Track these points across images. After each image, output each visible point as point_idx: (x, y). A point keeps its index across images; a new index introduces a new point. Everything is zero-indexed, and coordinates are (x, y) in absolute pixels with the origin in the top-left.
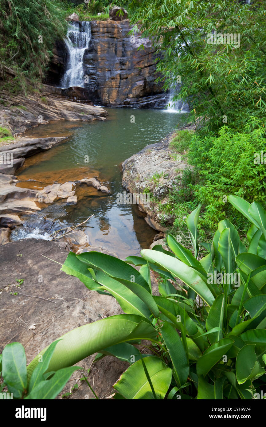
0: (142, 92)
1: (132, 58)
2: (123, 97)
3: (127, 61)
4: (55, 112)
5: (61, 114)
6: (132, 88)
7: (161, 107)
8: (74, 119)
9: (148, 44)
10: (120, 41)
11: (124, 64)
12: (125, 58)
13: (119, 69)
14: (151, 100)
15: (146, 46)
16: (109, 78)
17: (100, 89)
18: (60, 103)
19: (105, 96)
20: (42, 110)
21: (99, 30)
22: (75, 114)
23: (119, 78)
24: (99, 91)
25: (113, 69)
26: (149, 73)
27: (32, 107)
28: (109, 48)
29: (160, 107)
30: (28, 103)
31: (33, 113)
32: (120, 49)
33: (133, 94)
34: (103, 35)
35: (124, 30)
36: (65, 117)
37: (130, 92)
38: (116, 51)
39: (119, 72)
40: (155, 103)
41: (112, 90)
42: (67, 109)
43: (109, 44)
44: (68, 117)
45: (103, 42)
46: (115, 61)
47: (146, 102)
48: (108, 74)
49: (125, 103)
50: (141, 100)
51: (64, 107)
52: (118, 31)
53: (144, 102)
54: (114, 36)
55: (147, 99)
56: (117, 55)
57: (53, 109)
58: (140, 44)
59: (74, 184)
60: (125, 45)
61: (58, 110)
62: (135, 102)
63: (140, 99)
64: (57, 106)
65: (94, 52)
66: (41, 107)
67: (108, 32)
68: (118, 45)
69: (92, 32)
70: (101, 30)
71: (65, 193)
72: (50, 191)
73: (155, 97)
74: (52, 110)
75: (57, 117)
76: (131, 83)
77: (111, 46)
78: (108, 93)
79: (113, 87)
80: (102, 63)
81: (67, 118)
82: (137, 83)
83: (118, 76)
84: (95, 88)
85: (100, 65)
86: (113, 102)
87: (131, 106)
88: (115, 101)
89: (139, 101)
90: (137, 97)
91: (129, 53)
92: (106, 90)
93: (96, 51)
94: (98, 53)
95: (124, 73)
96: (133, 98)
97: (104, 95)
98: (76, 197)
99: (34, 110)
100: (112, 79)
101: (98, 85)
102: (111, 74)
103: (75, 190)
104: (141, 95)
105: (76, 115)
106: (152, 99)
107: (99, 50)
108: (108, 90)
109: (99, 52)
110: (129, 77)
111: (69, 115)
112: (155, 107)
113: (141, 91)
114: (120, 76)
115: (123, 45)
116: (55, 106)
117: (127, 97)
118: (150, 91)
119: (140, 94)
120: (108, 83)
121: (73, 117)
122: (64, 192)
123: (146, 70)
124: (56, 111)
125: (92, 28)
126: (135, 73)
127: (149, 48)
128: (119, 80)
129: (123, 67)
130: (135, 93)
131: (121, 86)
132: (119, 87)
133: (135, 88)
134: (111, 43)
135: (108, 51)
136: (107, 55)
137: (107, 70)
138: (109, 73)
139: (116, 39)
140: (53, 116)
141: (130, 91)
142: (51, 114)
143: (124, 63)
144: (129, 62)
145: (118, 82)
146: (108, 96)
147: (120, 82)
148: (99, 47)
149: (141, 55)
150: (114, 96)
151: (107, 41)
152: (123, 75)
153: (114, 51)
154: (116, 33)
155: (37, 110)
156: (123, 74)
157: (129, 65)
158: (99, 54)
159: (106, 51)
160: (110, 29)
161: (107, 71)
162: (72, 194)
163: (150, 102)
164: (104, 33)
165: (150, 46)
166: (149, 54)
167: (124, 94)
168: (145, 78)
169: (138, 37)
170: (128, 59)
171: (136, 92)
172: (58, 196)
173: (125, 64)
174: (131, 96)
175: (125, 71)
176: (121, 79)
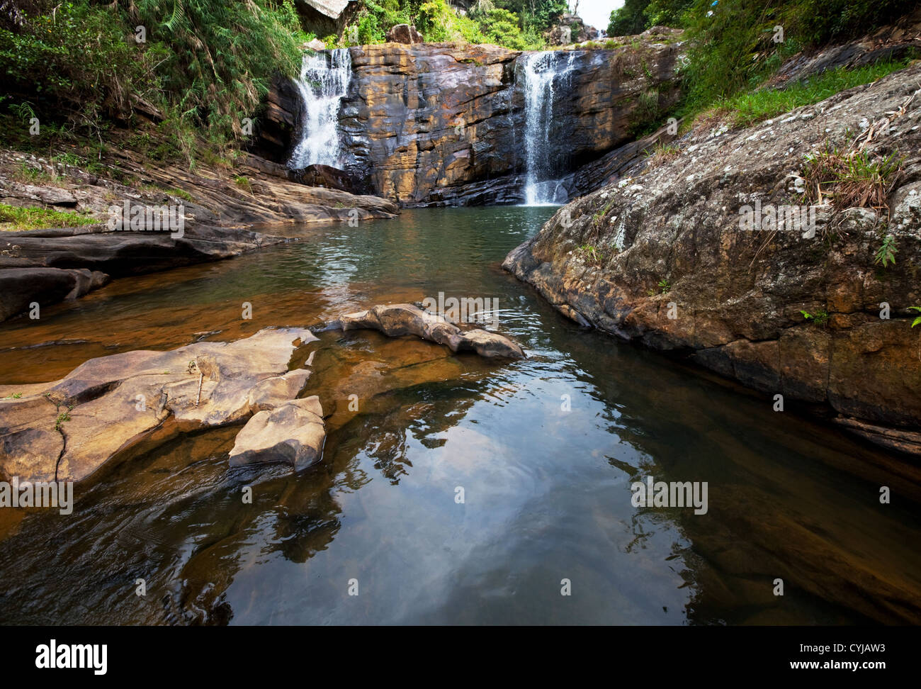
0: (467, 174)
1: (441, 109)
2: (428, 185)
3: (430, 114)
4: (270, 207)
5: (285, 210)
6: (445, 167)
7: (511, 200)
8: (319, 218)
9: (471, 80)
10: (413, 79)
11: (425, 122)
12: (426, 109)
13: (415, 131)
14: (488, 188)
15: (468, 84)
16: (394, 150)
17: (376, 173)
18: (284, 187)
19: (389, 188)
20: (235, 201)
21: (369, 61)
22: (320, 208)
23: (416, 147)
24: (374, 177)
25: (401, 131)
26: (478, 136)
27: (208, 194)
28: (391, 92)
29: (507, 201)
30: (198, 185)
31: (208, 208)
32: (415, 93)
33: (449, 179)
34: (378, 69)
35: (419, 59)
36: (296, 216)
37: (441, 175)
38: (405, 98)
39: (415, 136)
40: (498, 193)
41: (403, 174)
42: (301, 201)
43: (390, 85)
44: (303, 215)
45: (379, 82)
46: (406, 116)
47: (477, 191)
48: (391, 143)
49: (433, 198)
50: (467, 190)
51: (293, 197)
52: (409, 60)
53: (473, 193)
54: (401, 70)
55: (478, 186)
56: (409, 106)
57: (265, 200)
58: (455, 81)
59: (307, 336)
60: (424, 85)
61: (279, 202)
62: (455, 195)
63: (465, 187)
64: (277, 194)
65: (359, 102)
66: (234, 194)
67: (387, 64)
68: (410, 87)
69: (355, 67)
70: (373, 61)
71: (233, 386)
72: (108, 379)
73: (495, 181)
74: (262, 202)
75: (276, 217)
76: (442, 156)
77: (395, 89)
78: (394, 181)
79: (403, 168)
80: (378, 122)
81: (301, 217)
82: (455, 154)
83: (413, 144)
84: (364, 171)
85: (374, 127)
86: (406, 199)
87: (447, 202)
88: (409, 196)
89: (463, 191)
90: (458, 184)
91: (433, 99)
92: (389, 174)
93: (364, 100)
94: (367, 104)
95: (426, 137)
96: (449, 185)
97: (385, 186)
98: (312, 407)
99: (212, 201)
100: (401, 151)
101: (371, 165)
102: (398, 141)
103: (309, 362)
104: (466, 179)
105: (325, 211)
106: (489, 186)
107: (369, 97)
108: (394, 175)
109: (371, 101)
110: (438, 145)
111: (307, 211)
112: (497, 200)
113: (466, 170)
114: (418, 144)
115: (420, 85)
116: (271, 194)
117: (436, 186)
118: (482, 170)
119: (462, 177)
120: (393, 160)
121: (316, 215)
122: (229, 377)
123: (471, 131)
124: (273, 204)
125: (353, 59)
126: (450, 136)
127: (475, 87)
128: (416, 152)
129: (423, 127)
130: (453, 177)
131: (420, 165)
132: (417, 167)
133: (451, 166)
134: (394, 83)
135: (389, 99)
136: (387, 106)
137: (388, 134)
138: (394, 140)
139: (403, 77)
140: (263, 214)
141: (440, 173)
142: (260, 210)
143: (424, 119)
144: (435, 116)
145: (414, 157)
146: (395, 187)
147: (419, 156)
148: (369, 92)
149: (458, 101)
150: (407, 186)
151: (385, 81)
152: (425, 142)
153: (401, 99)
154: (405, 64)
155: (221, 201)
156: (423, 139)
157: (436, 122)
158: (371, 106)
159: (385, 99)
160: (391, 58)
161: (390, 137)
162: (282, 388)
163: (487, 191)
164: (378, 66)
165: (476, 84)
166: (475, 98)
167: (428, 181)
168: (471, 145)
169: (449, 69)
170: (431, 110)
171: (453, 173)
172: (171, 413)
173: (427, 121)
174: (444, 182)
175: (427, 135)
176: (420, 150)
